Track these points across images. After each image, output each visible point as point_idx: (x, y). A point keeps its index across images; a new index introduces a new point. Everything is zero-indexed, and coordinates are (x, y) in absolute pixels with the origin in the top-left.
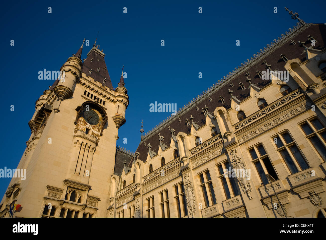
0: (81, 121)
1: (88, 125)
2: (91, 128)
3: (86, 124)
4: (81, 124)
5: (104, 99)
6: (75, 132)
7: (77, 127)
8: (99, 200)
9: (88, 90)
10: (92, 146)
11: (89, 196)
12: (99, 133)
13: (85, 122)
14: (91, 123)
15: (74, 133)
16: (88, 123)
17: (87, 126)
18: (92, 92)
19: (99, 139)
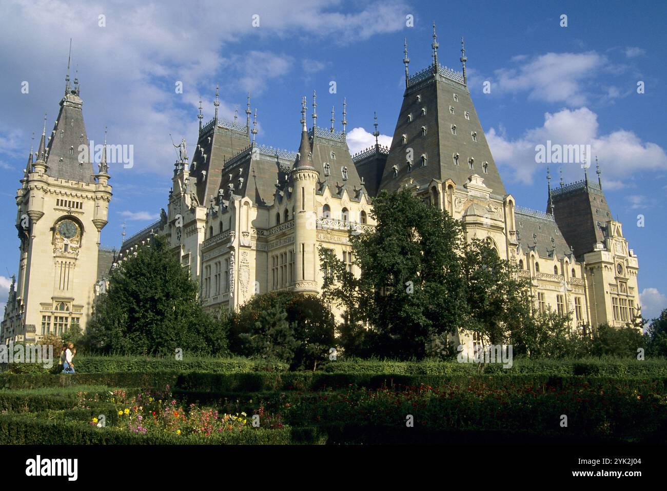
0: (57, 239)
1: (66, 241)
2: (69, 242)
3: (64, 240)
4: (58, 242)
5: (80, 201)
6: (54, 252)
7: (55, 246)
8: (83, 307)
9: (60, 198)
10: (72, 263)
11: (73, 305)
12: (78, 246)
13: (62, 238)
14: (68, 237)
15: (53, 254)
16: (65, 239)
17: (64, 242)
18: (65, 198)
19: (78, 252)
